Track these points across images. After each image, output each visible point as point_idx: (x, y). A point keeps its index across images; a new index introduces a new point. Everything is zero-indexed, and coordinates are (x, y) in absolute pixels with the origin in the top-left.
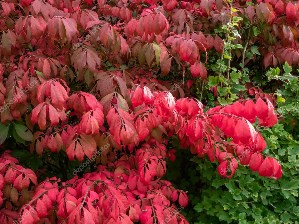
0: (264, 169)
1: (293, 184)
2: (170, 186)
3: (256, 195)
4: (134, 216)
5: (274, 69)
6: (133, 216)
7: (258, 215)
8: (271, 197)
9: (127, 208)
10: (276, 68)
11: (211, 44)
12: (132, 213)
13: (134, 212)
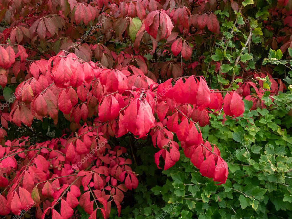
0: (206, 168)
1: (257, 193)
2: (125, 165)
3: (208, 195)
4: (49, 192)
5: (274, 51)
6: (47, 191)
7: (208, 218)
8: (231, 199)
9: (44, 182)
10: (277, 51)
11: (204, 22)
12: (47, 188)
13: (49, 188)
